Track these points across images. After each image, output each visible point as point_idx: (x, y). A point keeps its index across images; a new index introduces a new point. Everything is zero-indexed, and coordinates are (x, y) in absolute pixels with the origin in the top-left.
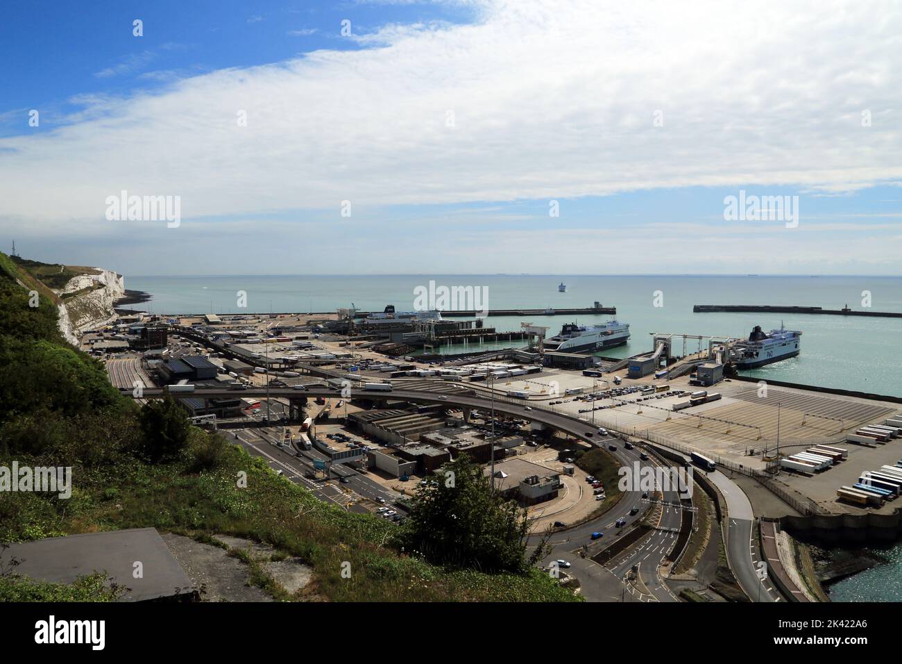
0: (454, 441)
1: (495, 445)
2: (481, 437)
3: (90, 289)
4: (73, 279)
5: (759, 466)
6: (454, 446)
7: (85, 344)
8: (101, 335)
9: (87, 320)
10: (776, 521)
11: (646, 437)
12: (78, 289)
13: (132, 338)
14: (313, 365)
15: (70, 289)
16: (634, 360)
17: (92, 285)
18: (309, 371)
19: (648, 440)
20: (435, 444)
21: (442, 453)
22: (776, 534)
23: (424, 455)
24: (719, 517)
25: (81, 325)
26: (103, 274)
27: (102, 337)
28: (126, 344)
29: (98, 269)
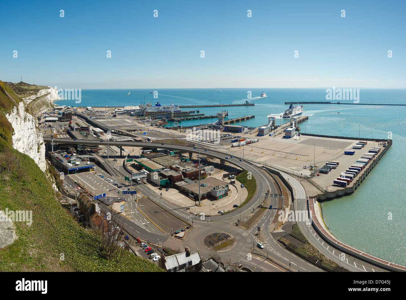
0: (184, 168)
1: (202, 170)
2: (196, 167)
3: (46, 95)
4: (40, 91)
5: (308, 173)
6: (184, 171)
7: (43, 118)
8: (49, 115)
9: (44, 108)
10: (314, 197)
11: (265, 164)
12: (41, 95)
13: (59, 116)
14: (128, 131)
15: (39, 95)
16: (261, 128)
17: (46, 94)
18: (126, 134)
19: (266, 165)
20: (176, 170)
21: (179, 174)
22: (314, 204)
23: (171, 176)
24: (293, 199)
25: (42, 110)
26: (51, 89)
27: (49, 116)
28: (57, 119)
29: (49, 87)
